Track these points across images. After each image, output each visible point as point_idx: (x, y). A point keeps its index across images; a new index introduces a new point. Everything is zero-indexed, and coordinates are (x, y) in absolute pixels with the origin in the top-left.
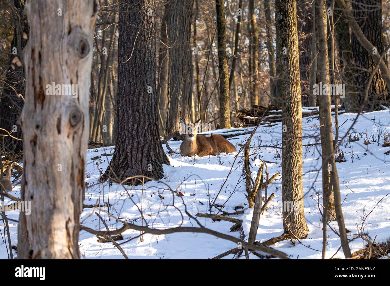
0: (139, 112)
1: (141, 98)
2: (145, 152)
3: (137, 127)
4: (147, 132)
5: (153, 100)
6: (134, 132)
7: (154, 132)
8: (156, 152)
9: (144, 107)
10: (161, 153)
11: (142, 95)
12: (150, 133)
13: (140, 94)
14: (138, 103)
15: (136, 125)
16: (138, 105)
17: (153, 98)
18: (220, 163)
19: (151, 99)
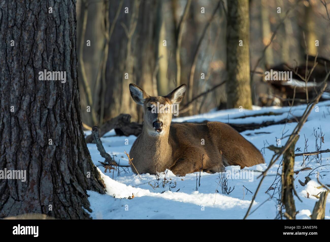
0: (33, 67)
1: (40, 34)
2: (48, 162)
3: (30, 103)
4: (52, 116)
5: (67, 39)
6: (22, 115)
7: (69, 115)
8: (74, 162)
9: (45, 56)
10: (85, 165)
11: (42, 28)
12: (60, 115)
13: (36, 25)
14: (32, 46)
15: (27, 99)
16: (32, 50)
17: (67, 33)
18: (226, 189)
19: (64, 36)
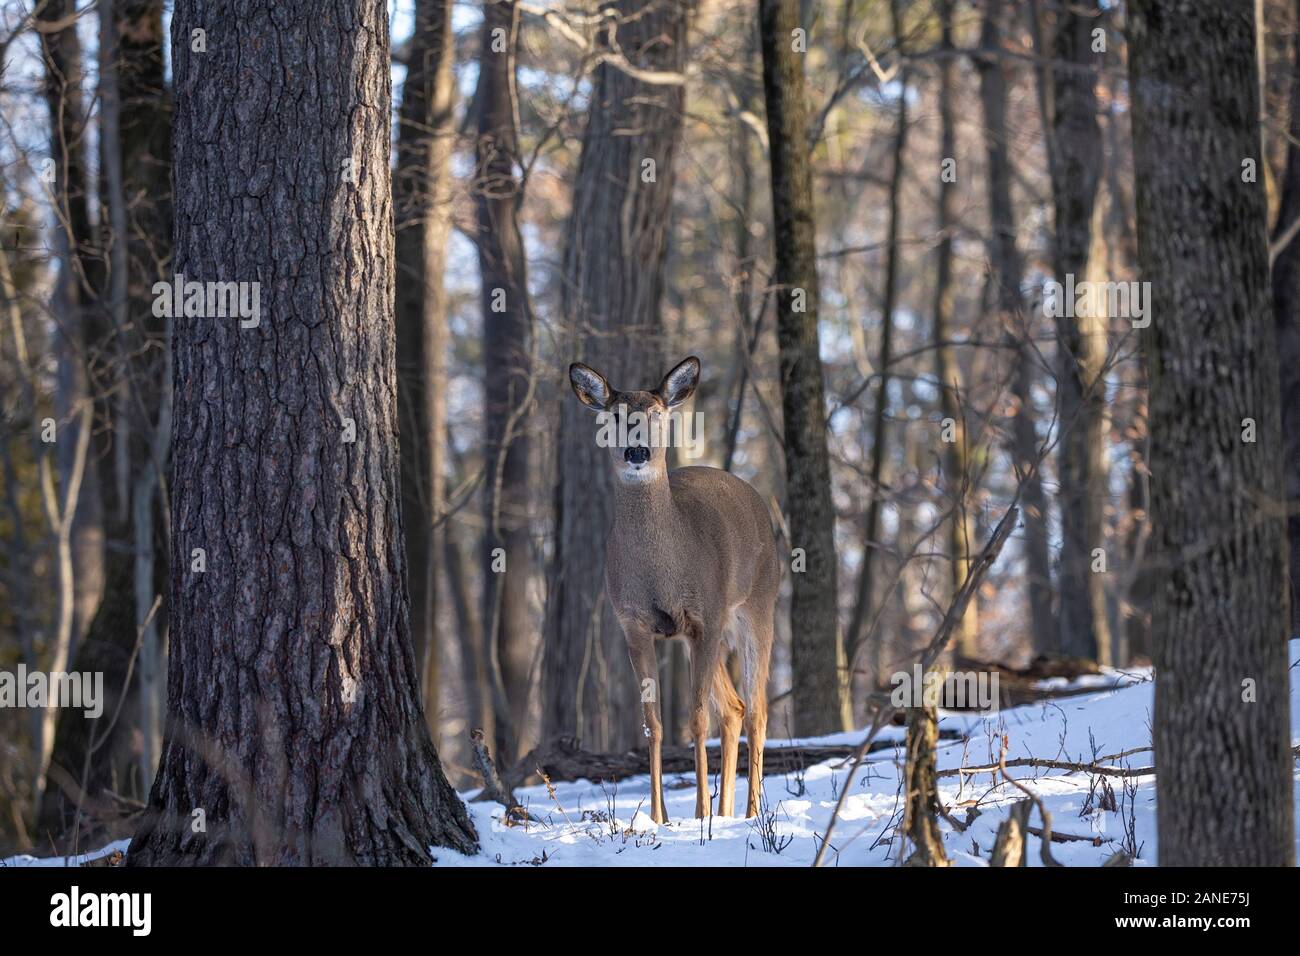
0: (292, 545)
1: (307, 462)
2: (331, 777)
3: (286, 634)
4: (342, 663)
5: (375, 475)
6: (265, 663)
7: (383, 661)
8: (397, 775)
9: (320, 517)
10: (425, 784)
11: (312, 447)
12: (362, 662)
13: (297, 441)
14: (288, 492)
15: (277, 622)
16: (286, 502)
17: (374, 461)
18: (772, 842)
19: (366, 467)
